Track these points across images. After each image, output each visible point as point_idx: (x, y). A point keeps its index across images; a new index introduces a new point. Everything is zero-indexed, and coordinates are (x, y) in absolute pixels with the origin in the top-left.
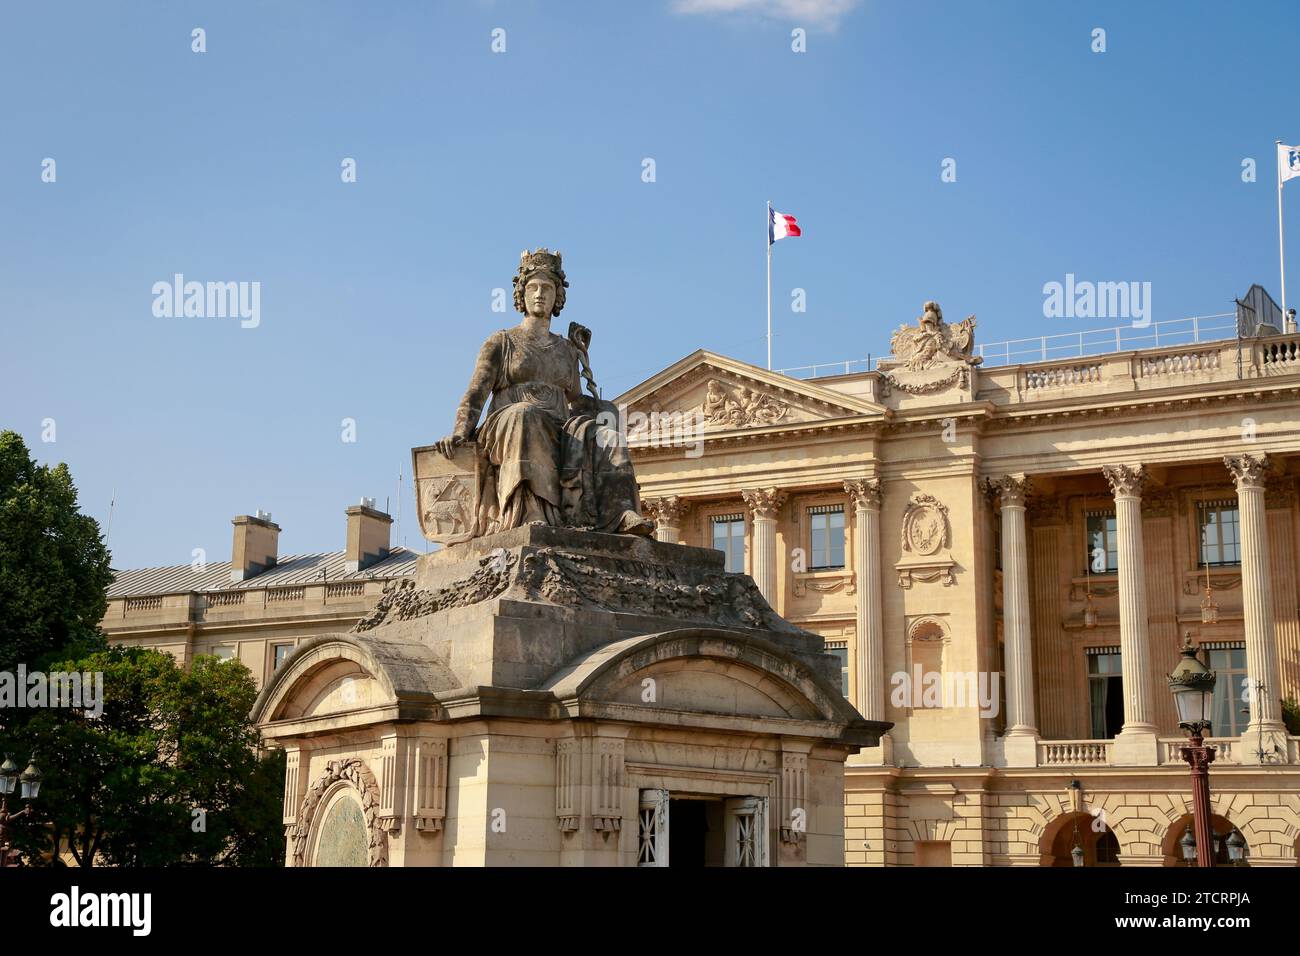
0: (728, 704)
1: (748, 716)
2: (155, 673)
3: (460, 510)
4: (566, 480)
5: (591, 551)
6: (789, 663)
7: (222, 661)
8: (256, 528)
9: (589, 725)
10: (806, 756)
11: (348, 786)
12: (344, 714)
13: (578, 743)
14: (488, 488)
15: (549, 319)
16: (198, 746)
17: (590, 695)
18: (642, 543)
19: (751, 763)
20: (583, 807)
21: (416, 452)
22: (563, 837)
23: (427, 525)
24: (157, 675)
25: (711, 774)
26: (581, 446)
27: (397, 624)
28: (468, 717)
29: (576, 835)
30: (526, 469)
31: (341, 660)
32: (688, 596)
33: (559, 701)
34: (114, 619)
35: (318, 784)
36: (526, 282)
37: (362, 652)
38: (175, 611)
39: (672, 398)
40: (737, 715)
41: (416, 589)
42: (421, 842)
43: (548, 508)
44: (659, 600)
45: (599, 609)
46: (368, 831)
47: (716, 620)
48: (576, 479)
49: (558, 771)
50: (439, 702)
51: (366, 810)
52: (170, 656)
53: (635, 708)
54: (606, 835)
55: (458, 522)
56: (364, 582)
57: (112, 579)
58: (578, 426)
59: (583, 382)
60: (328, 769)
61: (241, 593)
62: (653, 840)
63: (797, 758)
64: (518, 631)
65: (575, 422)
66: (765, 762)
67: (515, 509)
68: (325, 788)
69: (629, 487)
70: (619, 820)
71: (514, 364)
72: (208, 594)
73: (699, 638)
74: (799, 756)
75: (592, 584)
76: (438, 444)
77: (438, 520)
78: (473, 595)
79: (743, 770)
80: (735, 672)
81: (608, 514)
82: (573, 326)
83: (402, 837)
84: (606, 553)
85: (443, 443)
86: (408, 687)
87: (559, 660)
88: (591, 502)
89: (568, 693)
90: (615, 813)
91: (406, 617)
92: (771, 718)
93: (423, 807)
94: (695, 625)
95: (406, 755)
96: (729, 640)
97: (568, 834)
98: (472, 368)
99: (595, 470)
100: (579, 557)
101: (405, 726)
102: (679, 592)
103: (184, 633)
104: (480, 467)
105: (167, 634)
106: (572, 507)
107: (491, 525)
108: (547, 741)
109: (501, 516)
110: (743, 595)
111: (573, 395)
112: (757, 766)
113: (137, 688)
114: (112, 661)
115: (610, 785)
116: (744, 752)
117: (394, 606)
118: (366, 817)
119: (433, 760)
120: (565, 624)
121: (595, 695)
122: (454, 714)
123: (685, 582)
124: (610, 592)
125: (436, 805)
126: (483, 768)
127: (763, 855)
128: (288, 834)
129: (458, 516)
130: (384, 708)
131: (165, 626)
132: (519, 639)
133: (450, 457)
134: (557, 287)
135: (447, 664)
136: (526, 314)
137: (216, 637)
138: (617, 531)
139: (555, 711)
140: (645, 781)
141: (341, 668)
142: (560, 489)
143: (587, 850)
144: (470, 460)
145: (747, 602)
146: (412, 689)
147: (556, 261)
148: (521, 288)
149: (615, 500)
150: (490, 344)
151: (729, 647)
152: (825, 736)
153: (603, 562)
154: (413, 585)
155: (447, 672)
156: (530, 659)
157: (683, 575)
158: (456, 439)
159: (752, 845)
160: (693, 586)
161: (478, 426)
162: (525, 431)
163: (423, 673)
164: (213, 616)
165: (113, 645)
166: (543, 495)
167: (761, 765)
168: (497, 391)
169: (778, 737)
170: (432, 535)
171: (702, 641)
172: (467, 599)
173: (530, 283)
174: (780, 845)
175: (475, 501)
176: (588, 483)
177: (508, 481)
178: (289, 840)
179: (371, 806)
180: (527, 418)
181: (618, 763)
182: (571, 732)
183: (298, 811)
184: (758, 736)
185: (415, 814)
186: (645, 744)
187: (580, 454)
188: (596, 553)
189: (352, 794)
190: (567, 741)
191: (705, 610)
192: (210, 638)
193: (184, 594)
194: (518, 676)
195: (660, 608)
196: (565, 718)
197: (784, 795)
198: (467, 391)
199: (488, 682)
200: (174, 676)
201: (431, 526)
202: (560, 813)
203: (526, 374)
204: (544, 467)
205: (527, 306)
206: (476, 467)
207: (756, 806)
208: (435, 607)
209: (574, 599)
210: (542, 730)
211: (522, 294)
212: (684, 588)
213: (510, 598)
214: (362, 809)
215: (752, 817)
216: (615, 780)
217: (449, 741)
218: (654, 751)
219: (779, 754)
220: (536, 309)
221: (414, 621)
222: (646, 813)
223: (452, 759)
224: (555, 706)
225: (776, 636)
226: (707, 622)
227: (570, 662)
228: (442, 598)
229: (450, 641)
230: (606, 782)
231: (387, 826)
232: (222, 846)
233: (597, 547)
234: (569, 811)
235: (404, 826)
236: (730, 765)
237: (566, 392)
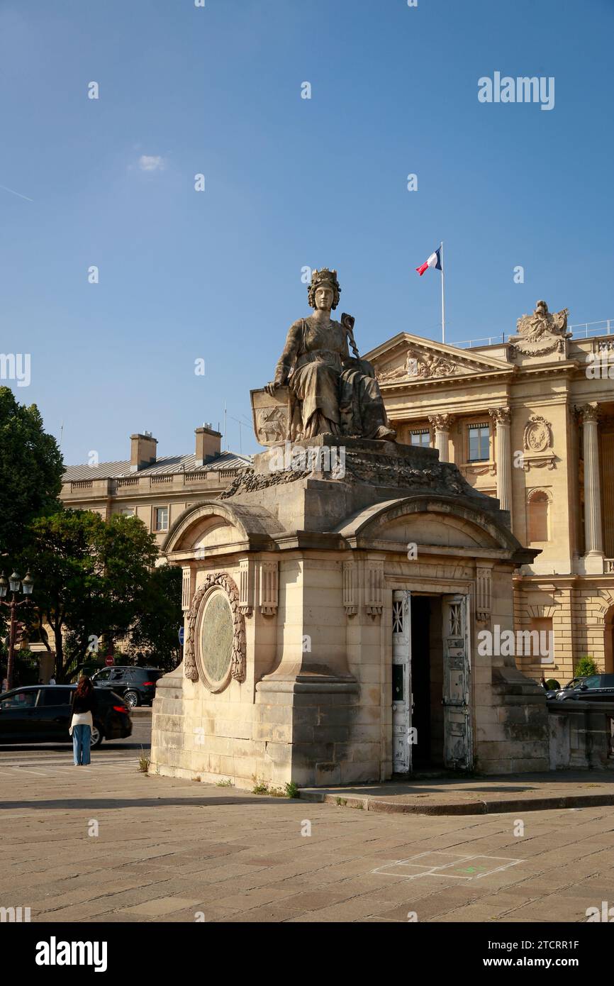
0: (445, 540)
1: (456, 547)
2: (91, 524)
3: (279, 426)
4: (343, 408)
5: (359, 450)
6: (481, 515)
7: (128, 517)
8: (144, 441)
9: (362, 553)
10: (490, 570)
11: (219, 589)
12: (216, 547)
13: (356, 564)
14: (296, 413)
15: (330, 311)
16: (116, 565)
17: (363, 535)
18: (389, 446)
19: (458, 574)
20: (360, 601)
21: (253, 393)
22: (348, 618)
23: (260, 436)
24: (92, 526)
25: (435, 581)
26: (352, 387)
27: (244, 494)
28: (291, 549)
29: (356, 617)
30: (320, 401)
31: (213, 516)
32: (418, 476)
33: (344, 539)
34: (66, 493)
35: (202, 587)
36: (316, 289)
37: (226, 511)
38: (100, 489)
39: (386, 361)
40: (450, 547)
41: (255, 474)
42: (265, 621)
43: (333, 424)
44: (401, 479)
45: (366, 484)
46: (233, 615)
47: (435, 490)
48: (349, 407)
49: (344, 579)
50: (273, 540)
51: (231, 603)
52: (99, 514)
53: (389, 543)
54: (374, 617)
55: (279, 434)
56: (207, 472)
57: (65, 471)
58: (349, 375)
59: (351, 349)
60: (208, 579)
61: (137, 478)
62: (401, 619)
63: (485, 572)
64: (319, 498)
65: (347, 373)
66: (466, 574)
67: (313, 426)
68: (206, 590)
69: (381, 412)
70: (381, 608)
71: (309, 339)
72: (118, 479)
73: (428, 501)
74: (486, 570)
75: (361, 470)
76: (266, 388)
77: (267, 433)
78: (291, 477)
79: (453, 578)
80: (448, 521)
81: (369, 427)
82: (344, 316)
83: (254, 618)
84: (368, 451)
85: (269, 387)
86: (255, 531)
87: (343, 515)
88: (358, 421)
89: (350, 534)
90: (378, 604)
91: (250, 490)
92: (470, 548)
93: (265, 601)
94: (423, 493)
95: (254, 571)
96: (444, 502)
97: (351, 617)
98: (284, 341)
99: (360, 402)
100: (353, 454)
101: (253, 554)
102: (413, 474)
103: (105, 501)
104: (291, 401)
105: (96, 502)
106: (346, 424)
107: (298, 435)
108: (337, 562)
109: (304, 430)
110: (451, 475)
111: (345, 357)
112: (461, 575)
113: (81, 532)
114: (67, 517)
115: (375, 588)
116: (453, 568)
117: (242, 484)
118: (231, 607)
119: (270, 574)
120: (346, 493)
121: (366, 535)
122: (282, 547)
123: (416, 468)
124: (372, 474)
125: (272, 599)
126: (300, 578)
127: (466, 629)
128: (185, 616)
129: (279, 430)
130: (240, 543)
131: (94, 498)
132: (319, 503)
133: (273, 395)
134: (334, 292)
135: (276, 517)
136: (316, 308)
137: (124, 504)
138: (374, 438)
139: (342, 545)
140: (396, 586)
141: (213, 520)
142: (339, 413)
143: (363, 625)
144: (285, 397)
145: (454, 479)
146: (257, 532)
147: (333, 275)
148: (312, 293)
149: (373, 420)
150: (294, 327)
151: (445, 506)
152: (502, 558)
153: (367, 457)
154: (253, 472)
155: (277, 523)
156: (326, 515)
157: (414, 464)
158: (276, 384)
159: (459, 622)
160: (421, 470)
161: (289, 376)
162: (318, 379)
163: (263, 523)
164: (122, 491)
165: (66, 508)
166: (329, 417)
167: (464, 576)
168: (299, 355)
169: (474, 559)
170: (263, 442)
171: (429, 503)
172: (287, 479)
173: (318, 289)
174: (476, 622)
175: (288, 422)
176: (355, 410)
177: (308, 409)
178: (186, 619)
179: (234, 600)
180: (319, 371)
181: (380, 576)
182: (351, 557)
183: (191, 602)
184: (462, 558)
185: (260, 605)
186: (395, 564)
187: (351, 392)
188: (363, 451)
189: (222, 593)
190: (349, 562)
191: (428, 484)
192: (120, 504)
193: (104, 479)
194: (319, 524)
195: (401, 484)
196: (348, 549)
197: (478, 593)
198: (282, 355)
199: (302, 528)
200: (101, 526)
201: (261, 436)
202: (346, 604)
203: (317, 345)
204: (330, 400)
205: (317, 304)
206: (289, 401)
207: (462, 600)
208: (267, 484)
209: (351, 479)
210: (334, 556)
211: (313, 296)
212: (415, 472)
213: (313, 478)
214: (229, 602)
215: (459, 606)
216: (378, 585)
217: (279, 562)
218: (401, 568)
219: (475, 569)
220: (322, 305)
221: (255, 493)
222: (396, 604)
223: (281, 573)
224: (342, 542)
225: (471, 499)
226: (429, 492)
227: (350, 516)
228: (271, 479)
229: (278, 504)
230: (373, 586)
231: (244, 612)
232: (132, 621)
233: (363, 448)
234: (351, 603)
235: (254, 612)
236: (446, 576)
237: (340, 355)
